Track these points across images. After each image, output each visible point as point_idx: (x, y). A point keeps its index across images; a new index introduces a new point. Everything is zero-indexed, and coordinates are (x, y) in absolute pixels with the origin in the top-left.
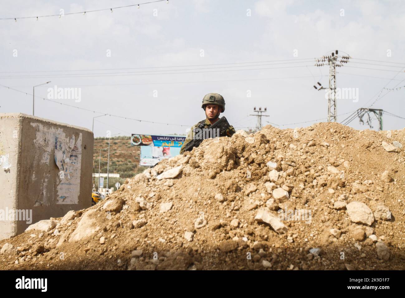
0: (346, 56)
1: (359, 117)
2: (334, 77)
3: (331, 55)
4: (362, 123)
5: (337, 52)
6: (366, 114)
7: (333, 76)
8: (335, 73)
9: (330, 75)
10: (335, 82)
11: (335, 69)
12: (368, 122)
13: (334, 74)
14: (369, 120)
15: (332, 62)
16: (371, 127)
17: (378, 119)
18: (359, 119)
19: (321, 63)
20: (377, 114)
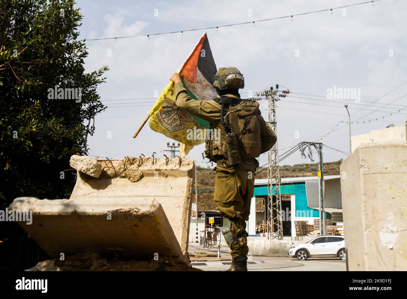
0: (286, 90)
1: (301, 150)
2: (274, 111)
3: (270, 89)
4: (304, 156)
5: (277, 87)
6: (307, 148)
7: (272, 110)
8: (274, 107)
9: (270, 109)
10: (274, 116)
11: (273, 103)
12: (309, 155)
13: (273, 109)
14: (310, 154)
15: (272, 96)
16: (312, 160)
17: (318, 152)
18: (301, 152)
19: (260, 97)
20: (318, 148)
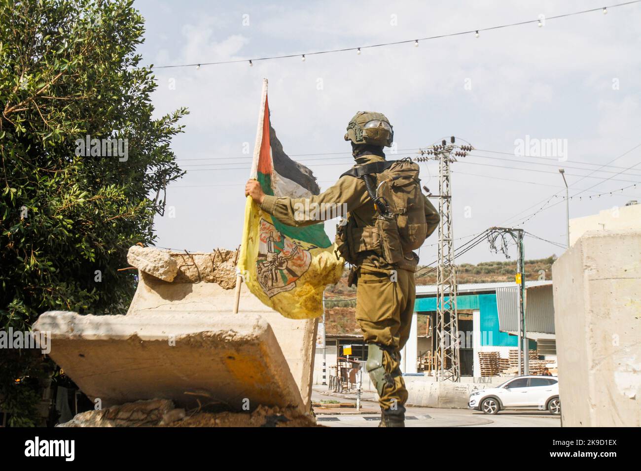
0: (467, 145)
1: (489, 241)
2: (447, 179)
3: (441, 144)
4: (494, 250)
5: (453, 140)
6: (500, 237)
7: (444, 176)
9: (441, 175)
10: (447, 186)
11: (447, 165)
12: (502, 248)
13: (446, 174)
14: (503, 246)
15: (444, 155)
16: (507, 256)
17: (517, 244)
18: (489, 244)
19: (425, 155)
20: (516, 237)
